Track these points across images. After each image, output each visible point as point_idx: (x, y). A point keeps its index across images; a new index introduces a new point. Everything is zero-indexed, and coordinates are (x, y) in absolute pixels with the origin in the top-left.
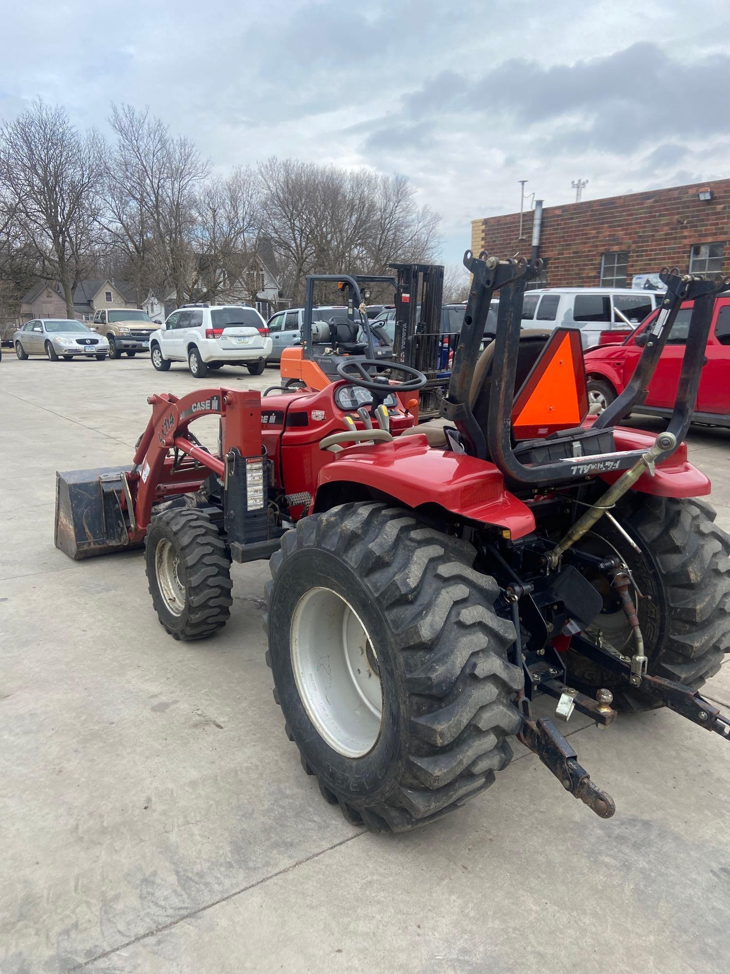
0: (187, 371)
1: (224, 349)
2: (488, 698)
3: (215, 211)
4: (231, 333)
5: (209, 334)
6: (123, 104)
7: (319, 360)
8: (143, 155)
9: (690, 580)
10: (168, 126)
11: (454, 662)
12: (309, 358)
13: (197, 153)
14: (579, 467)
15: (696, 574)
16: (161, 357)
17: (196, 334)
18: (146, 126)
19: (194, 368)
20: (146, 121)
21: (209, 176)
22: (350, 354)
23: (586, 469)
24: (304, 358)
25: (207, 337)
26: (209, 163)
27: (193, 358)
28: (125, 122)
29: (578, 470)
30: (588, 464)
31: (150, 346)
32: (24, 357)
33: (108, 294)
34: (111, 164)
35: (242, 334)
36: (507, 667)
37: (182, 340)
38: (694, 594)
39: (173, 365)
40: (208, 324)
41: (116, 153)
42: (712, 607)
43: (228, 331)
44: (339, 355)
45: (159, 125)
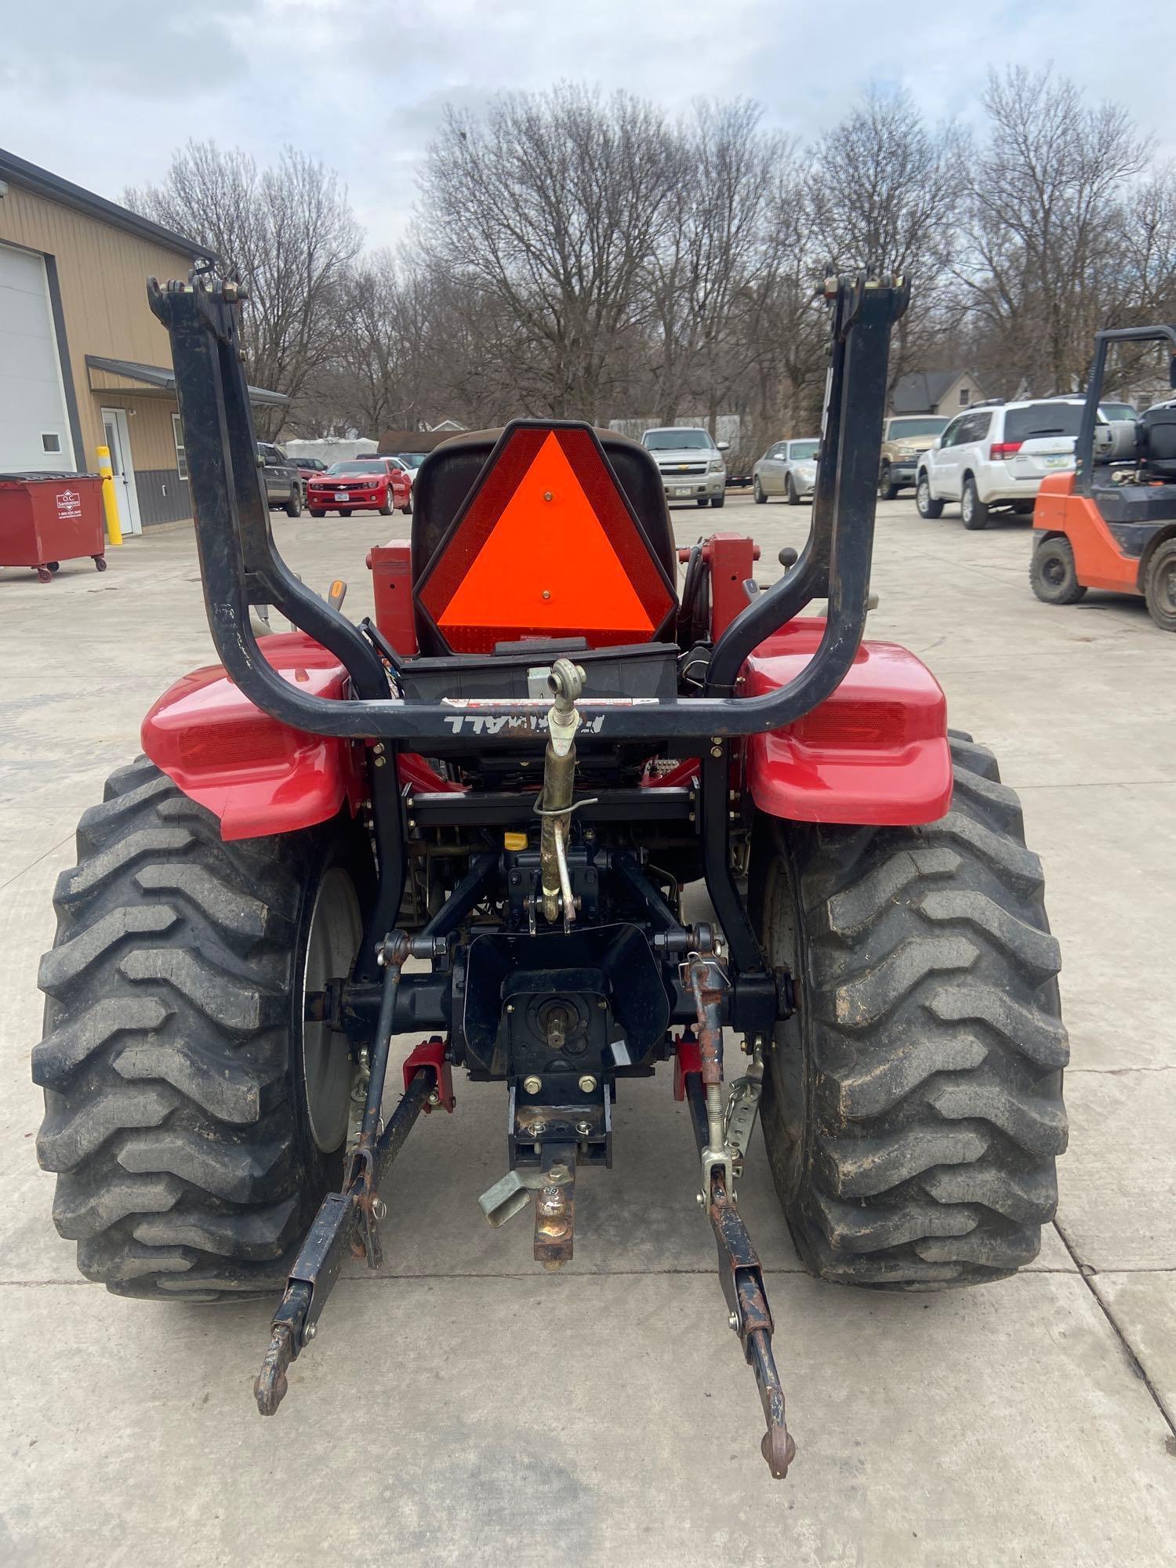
0: (957, 517)
1: (1018, 479)
2: (138, 1117)
3: (1153, 228)
4: (1034, 450)
5: (998, 452)
6: (1008, 66)
7: (1100, 496)
8: (1032, 148)
9: (836, 1017)
10: (1083, 89)
11: (76, 1037)
12: (1081, 492)
13: (1131, 128)
14: (469, 719)
15: (853, 1005)
16: (929, 495)
17: (976, 453)
18: (1043, 97)
19: (968, 514)
20: (1045, 89)
21: (1149, 166)
22: (1166, 482)
23: (495, 727)
24: (1073, 492)
25: (992, 458)
26: (1151, 142)
27: (968, 497)
28: (1009, 96)
29: (468, 726)
30: (496, 715)
31: (917, 476)
32: (762, 500)
33: (964, 392)
34: (974, 171)
35: (1057, 449)
36: (200, 1073)
37: (955, 465)
38: (861, 1052)
39: (948, 509)
40: (997, 434)
41: (986, 153)
42: (889, 1092)
43: (1030, 445)
44: (1138, 485)
45: (1068, 91)
